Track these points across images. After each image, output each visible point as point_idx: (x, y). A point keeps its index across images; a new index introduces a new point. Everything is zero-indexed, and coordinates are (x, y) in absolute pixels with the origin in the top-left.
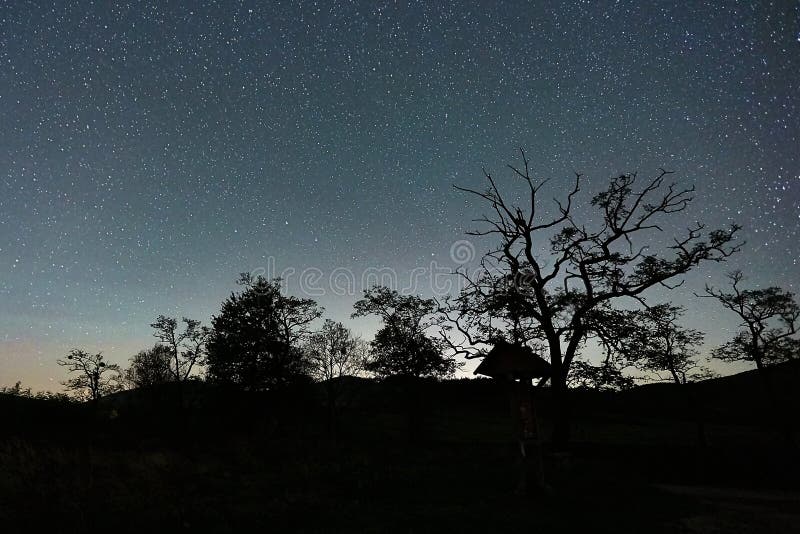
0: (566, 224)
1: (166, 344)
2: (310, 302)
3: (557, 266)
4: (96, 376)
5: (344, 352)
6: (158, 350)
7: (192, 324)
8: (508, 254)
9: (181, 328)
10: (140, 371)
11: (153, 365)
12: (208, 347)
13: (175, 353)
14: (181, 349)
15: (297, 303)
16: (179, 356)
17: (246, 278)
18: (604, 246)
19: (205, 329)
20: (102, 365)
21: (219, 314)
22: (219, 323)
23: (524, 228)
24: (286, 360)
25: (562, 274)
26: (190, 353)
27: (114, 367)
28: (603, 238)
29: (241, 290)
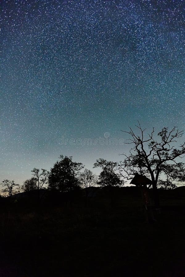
0: (152, 140)
1: (36, 177)
2: (80, 164)
3: (151, 152)
4: (11, 188)
5: (91, 179)
6: (33, 179)
7: (44, 171)
8: (137, 149)
9: (41, 172)
10: (26, 186)
11: (30, 184)
12: (49, 178)
14: (40, 179)
15: (76, 164)
16: (39, 181)
17: (62, 157)
18: (162, 146)
19: (48, 172)
20: (14, 184)
21: (53, 167)
22: (53, 170)
23: (140, 142)
24: (73, 182)
25: (152, 154)
26: (43, 180)
27: (18, 185)
28: (162, 144)
29: (60, 160)
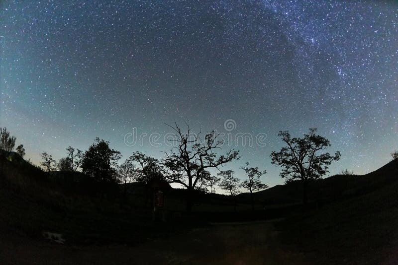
1: (70, 157)
2: (119, 153)
3: (195, 155)
4: (49, 163)
5: (131, 173)
6: (68, 159)
7: (79, 152)
8: (181, 149)
9: (76, 152)
10: (62, 165)
11: (66, 163)
12: (83, 161)
13: (72, 161)
14: (74, 160)
15: (114, 152)
16: (74, 162)
17: (98, 139)
18: (206, 151)
19: (83, 154)
20: (51, 159)
21: (88, 150)
22: (88, 154)
23: (185, 142)
24: (109, 173)
26: (77, 162)
27: (54, 161)
28: (206, 149)
29: (97, 143)
